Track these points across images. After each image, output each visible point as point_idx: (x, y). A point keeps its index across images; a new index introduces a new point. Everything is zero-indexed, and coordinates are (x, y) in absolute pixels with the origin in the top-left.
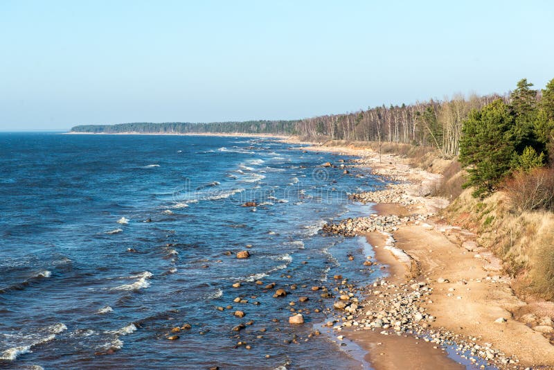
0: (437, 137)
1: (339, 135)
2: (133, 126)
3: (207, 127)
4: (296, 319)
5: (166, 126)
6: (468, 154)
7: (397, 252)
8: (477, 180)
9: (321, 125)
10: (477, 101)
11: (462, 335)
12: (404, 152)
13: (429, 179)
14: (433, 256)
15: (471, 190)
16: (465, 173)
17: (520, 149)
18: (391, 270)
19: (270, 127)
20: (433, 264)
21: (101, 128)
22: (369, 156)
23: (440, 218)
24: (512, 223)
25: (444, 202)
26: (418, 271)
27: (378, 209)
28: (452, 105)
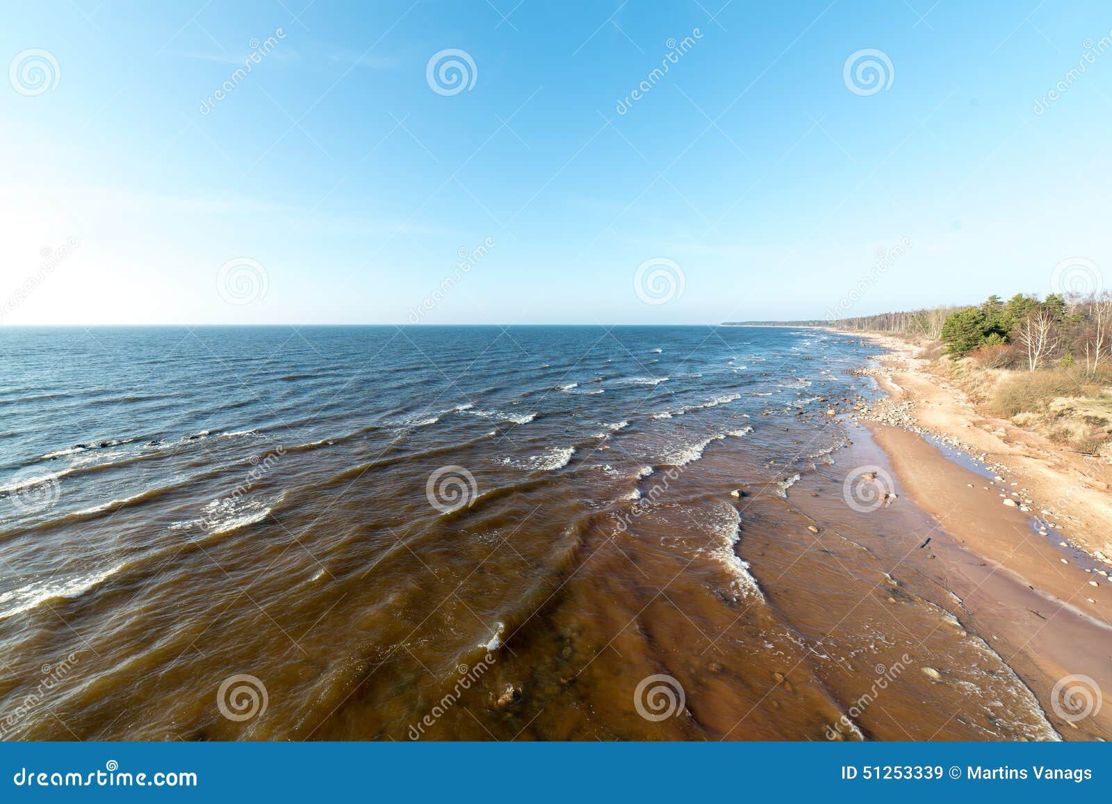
0: (926, 328)
1: (860, 327)
2: (750, 323)
3: (786, 324)
4: (831, 412)
5: (765, 323)
6: (947, 336)
7: (895, 386)
8: (953, 350)
9: (850, 323)
10: (955, 308)
11: (937, 430)
12: (902, 336)
13: (917, 350)
14: (918, 389)
15: (948, 356)
16: (946, 346)
17: (987, 334)
18: (890, 394)
19: (820, 323)
20: (917, 393)
21: (735, 324)
22: (878, 338)
23: (924, 370)
24: (979, 375)
25: (928, 362)
26: (908, 396)
27: (883, 364)
28: (937, 311)
